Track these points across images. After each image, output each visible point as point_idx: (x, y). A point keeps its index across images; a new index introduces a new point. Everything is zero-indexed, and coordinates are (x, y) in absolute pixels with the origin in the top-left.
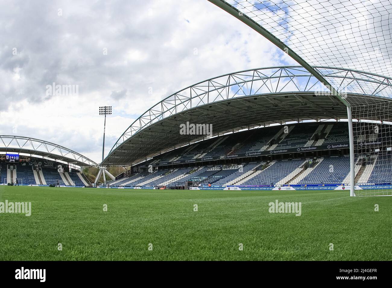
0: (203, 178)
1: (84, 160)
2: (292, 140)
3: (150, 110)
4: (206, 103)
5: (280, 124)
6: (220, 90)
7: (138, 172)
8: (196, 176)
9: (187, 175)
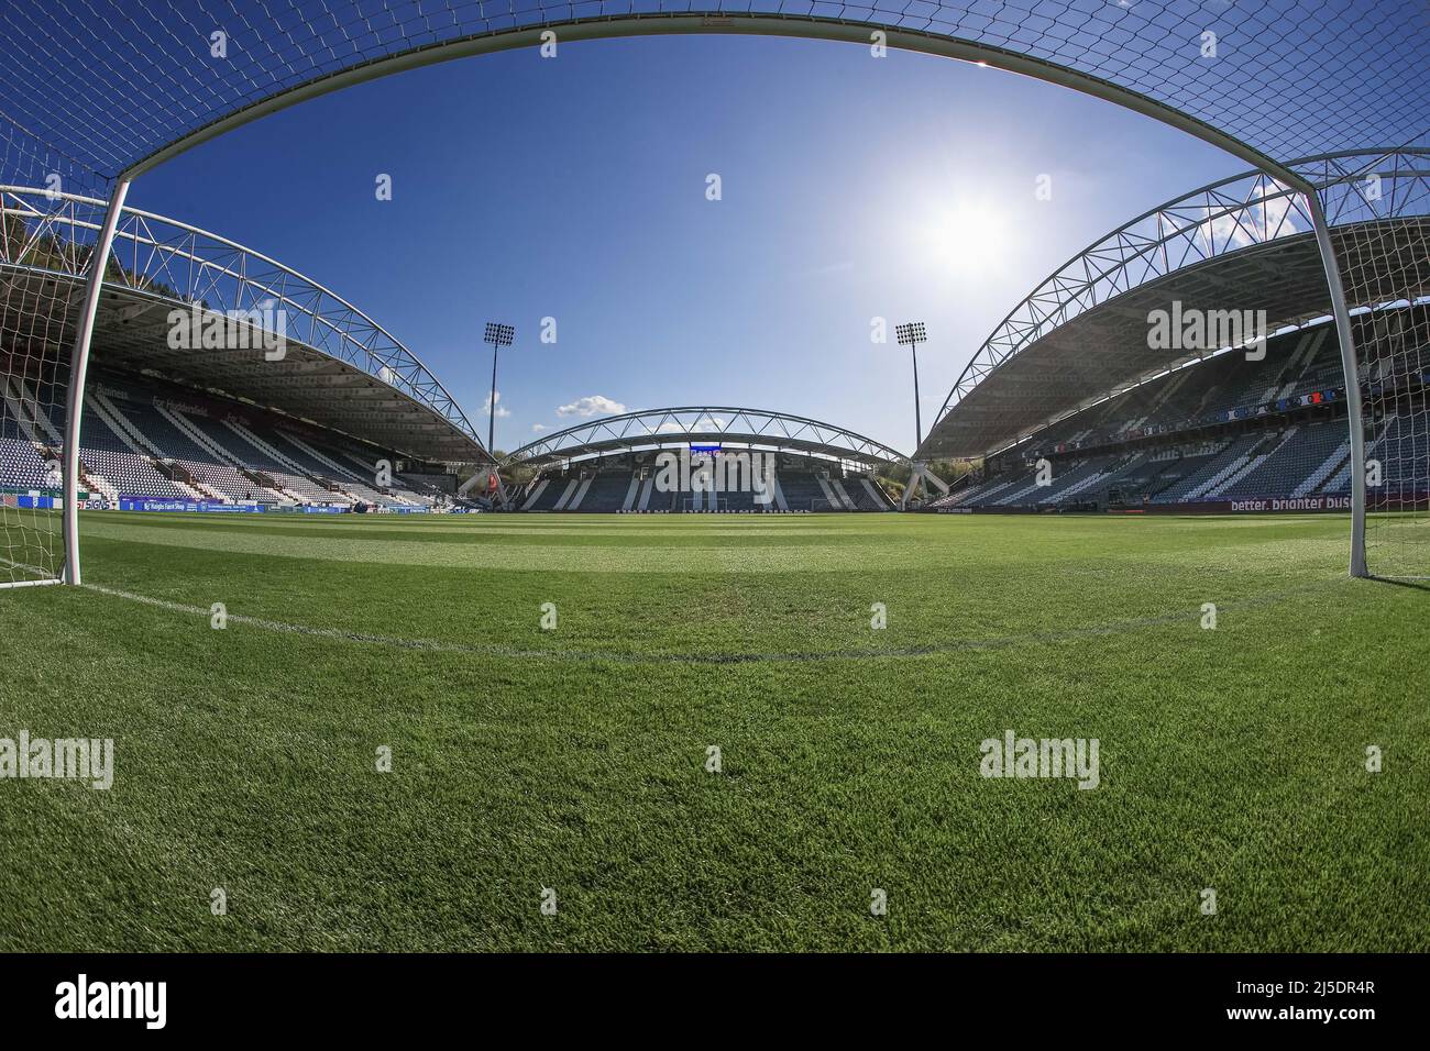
0: (1141, 480)
1: (876, 449)
2: (1325, 367)
3: (1006, 321)
4: (1124, 289)
5: (1296, 328)
6: (1148, 255)
7: (1001, 472)
8: (1126, 477)
9: (1106, 475)
